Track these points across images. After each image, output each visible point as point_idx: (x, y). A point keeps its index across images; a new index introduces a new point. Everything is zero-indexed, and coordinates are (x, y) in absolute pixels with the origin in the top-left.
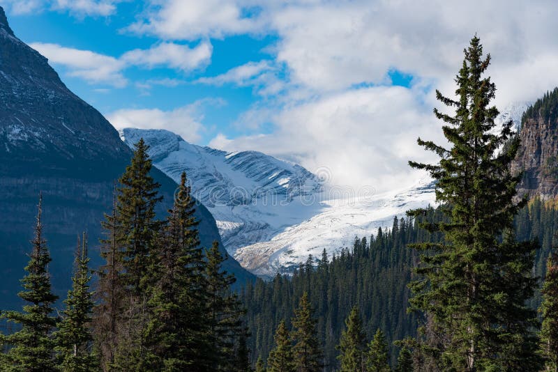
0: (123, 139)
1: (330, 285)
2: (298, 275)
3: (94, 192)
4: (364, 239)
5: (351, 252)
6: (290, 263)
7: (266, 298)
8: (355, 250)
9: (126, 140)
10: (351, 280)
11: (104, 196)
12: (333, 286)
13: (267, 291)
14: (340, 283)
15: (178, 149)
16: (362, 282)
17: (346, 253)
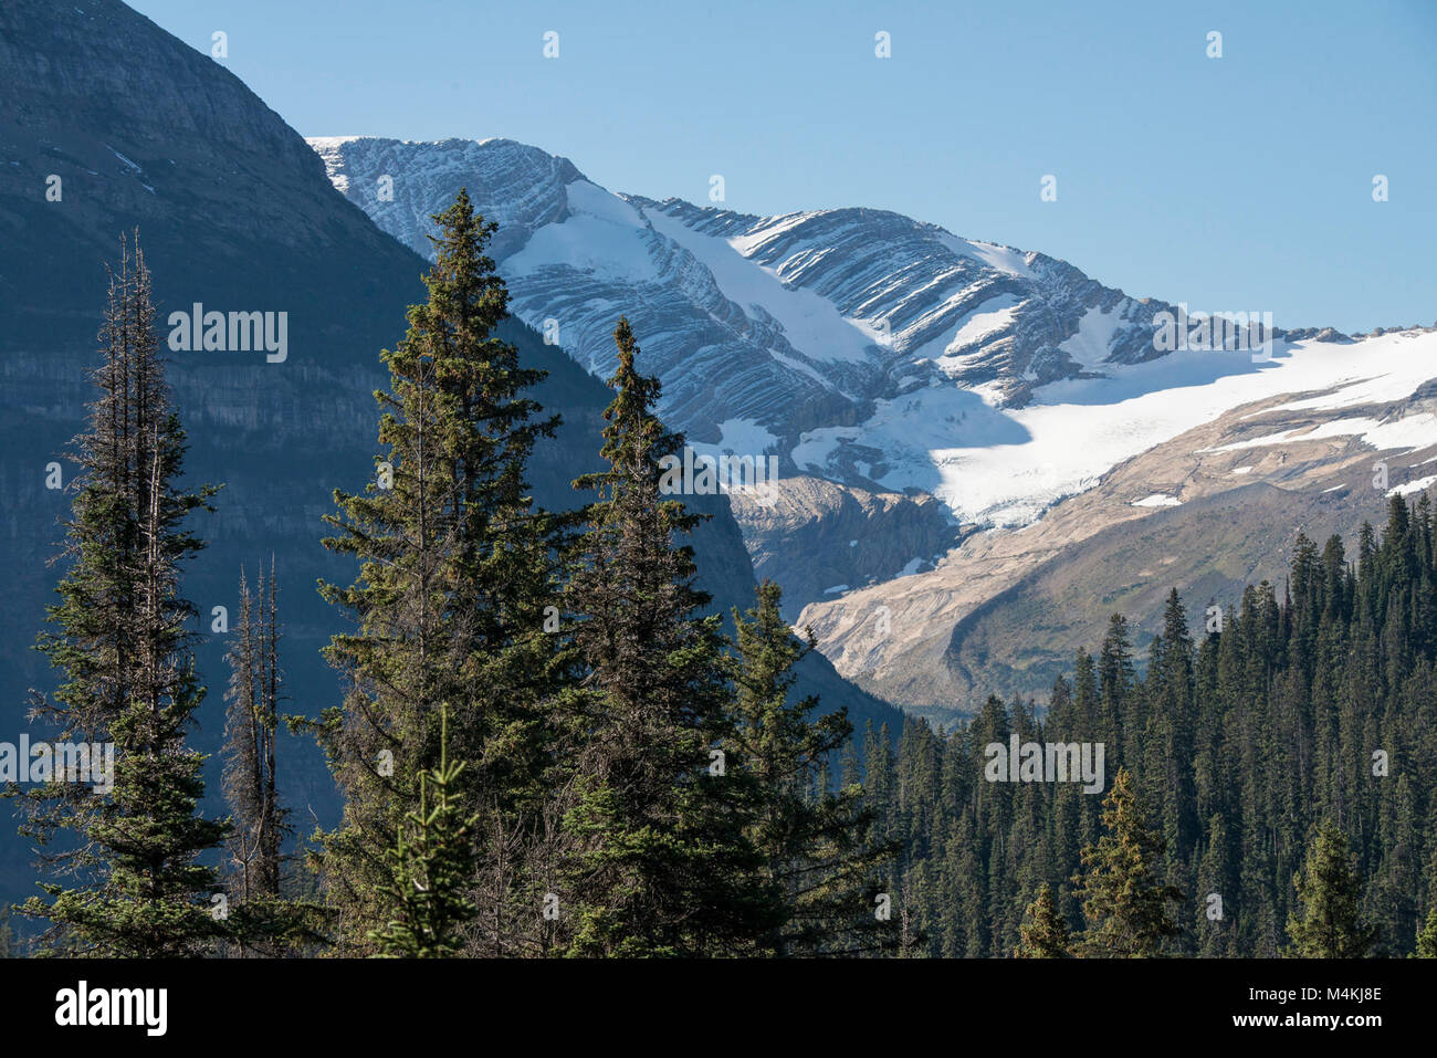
0: (340, 182)
1: (1203, 736)
2: (1074, 699)
3: (235, 404)
4: (1335, 545)
5: (1280, 601)
6: (1035, 651)
7: (949, 800)
8: (1301, 590)
9: (353, 188)
10: (1287, 715)
11: (278, 418)
12: (1218, 740)
13: (948, 767)
14: (1241, 729)
15: (564, 215)
16: (1336, 722)
17: (1261, 602)
